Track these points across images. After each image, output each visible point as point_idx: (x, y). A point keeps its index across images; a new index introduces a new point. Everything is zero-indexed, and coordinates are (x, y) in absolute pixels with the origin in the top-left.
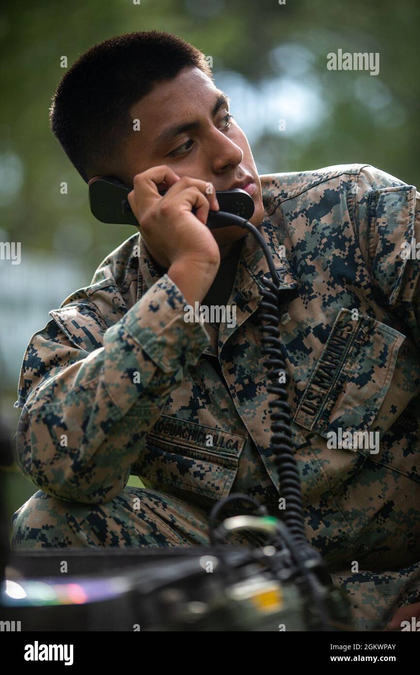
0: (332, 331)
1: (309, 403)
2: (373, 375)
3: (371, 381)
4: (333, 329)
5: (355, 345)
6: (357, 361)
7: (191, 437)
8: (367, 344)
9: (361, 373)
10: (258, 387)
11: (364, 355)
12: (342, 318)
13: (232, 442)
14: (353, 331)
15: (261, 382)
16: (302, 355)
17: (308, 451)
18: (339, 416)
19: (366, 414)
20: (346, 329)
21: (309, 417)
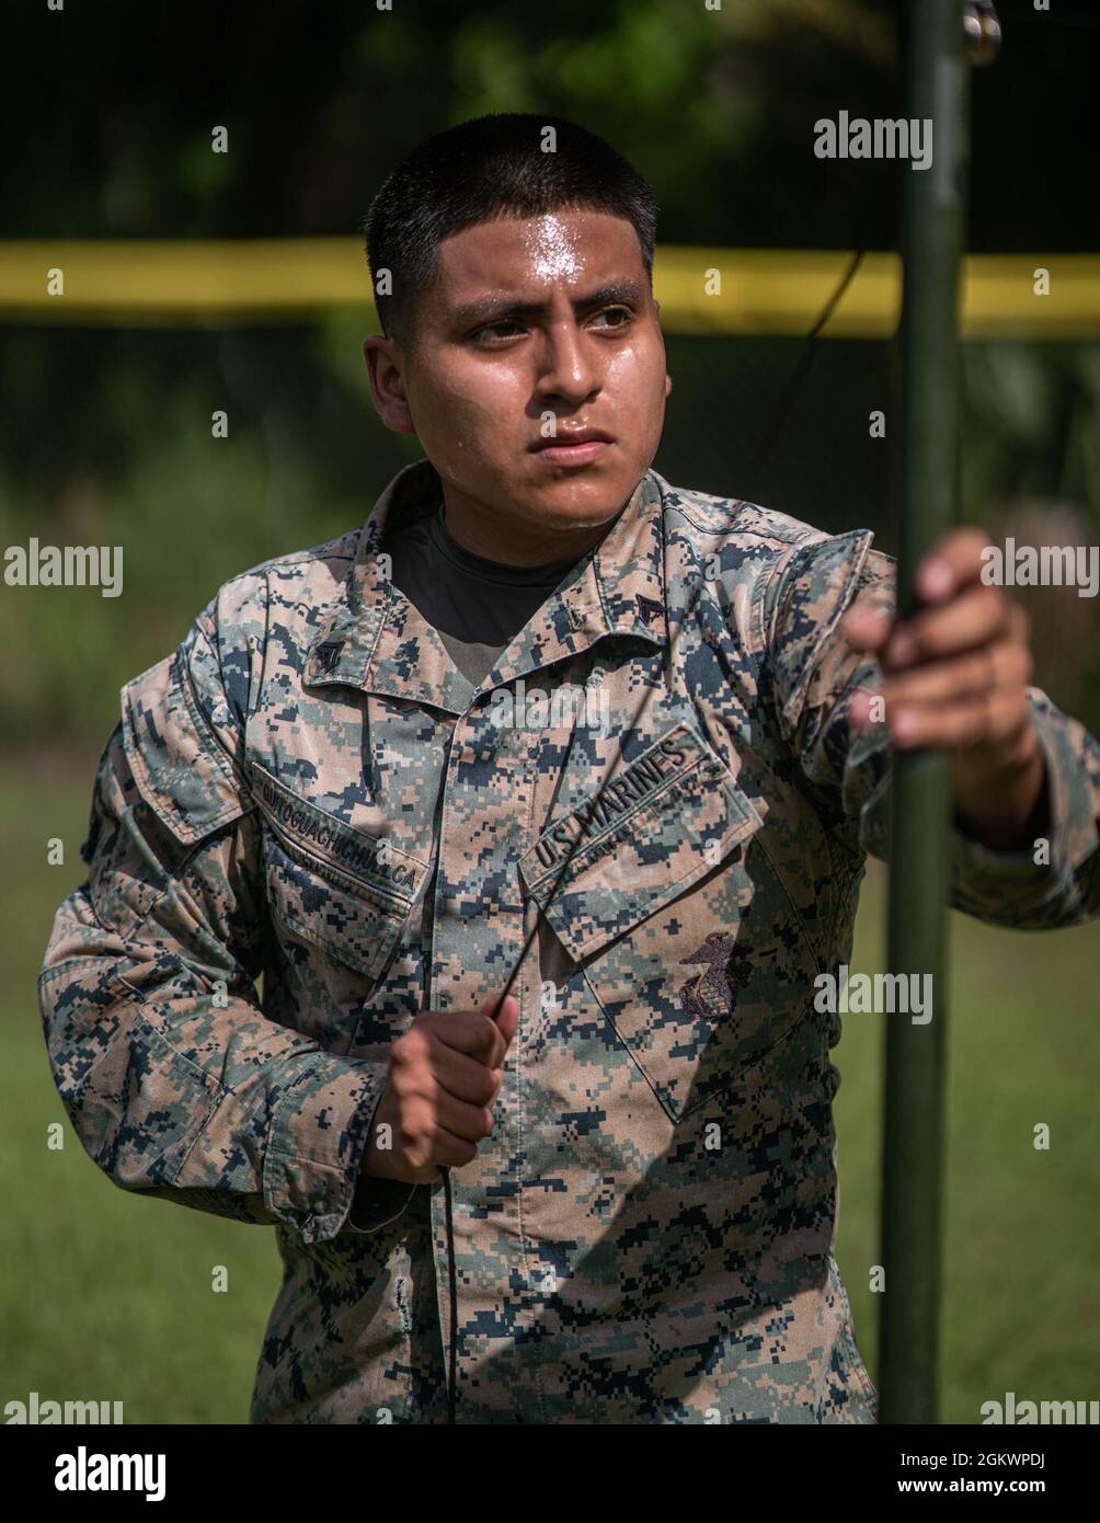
0: (649, 750)
1: (552, 844)
2: (673, 855)
3: (665, 864)
4: (653, 747)
5: (672, 790)
6: (662, 819)
7: (332, 844)
8: (694, 801)
9: (656, 841)
10: (498, 774)
11: (676, 815)
12: (677, 737)
13: (405, 871)
14: (682, 767)
15: (506, 770)
16: (581, 756)
17: (516, 922)
18: (584, 890)
19: (627, 911)
20: (672, 758)
21: (540, 866)
